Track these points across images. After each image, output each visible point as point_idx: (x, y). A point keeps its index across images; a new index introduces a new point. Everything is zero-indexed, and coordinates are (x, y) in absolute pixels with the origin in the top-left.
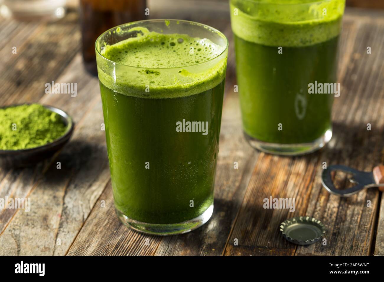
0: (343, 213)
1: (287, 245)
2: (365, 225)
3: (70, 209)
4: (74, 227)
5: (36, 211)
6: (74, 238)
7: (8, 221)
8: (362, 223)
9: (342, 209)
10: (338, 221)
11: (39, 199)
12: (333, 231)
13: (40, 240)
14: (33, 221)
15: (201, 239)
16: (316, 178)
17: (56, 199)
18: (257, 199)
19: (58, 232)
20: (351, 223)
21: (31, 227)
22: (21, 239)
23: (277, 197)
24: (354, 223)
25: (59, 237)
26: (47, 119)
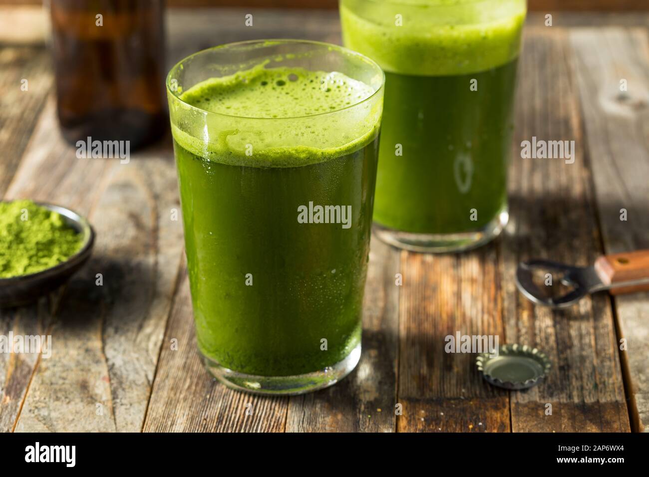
0: (565, 334)
1: (493, 391)
3: (120, 367)
4: (138, 395)
5: (64, 375)
6: (144, 412)
7: (23, 396)
8: (599, 347)
9: (562, 329)
10: (560, 347)
11: (62, 355)
12: (559, 363)
13: (88, 422)
14: (66, 392)
15: (352, 395)
16: (504, 284)
17: (91, 353)
18: (420, 324)
19: (114, 406)
20: (582, 349)
21: (65, 403)
22: (55, 423)
23: (452, 318)
24: (586, 348)
25: (117, 413)
26: (46, 224)
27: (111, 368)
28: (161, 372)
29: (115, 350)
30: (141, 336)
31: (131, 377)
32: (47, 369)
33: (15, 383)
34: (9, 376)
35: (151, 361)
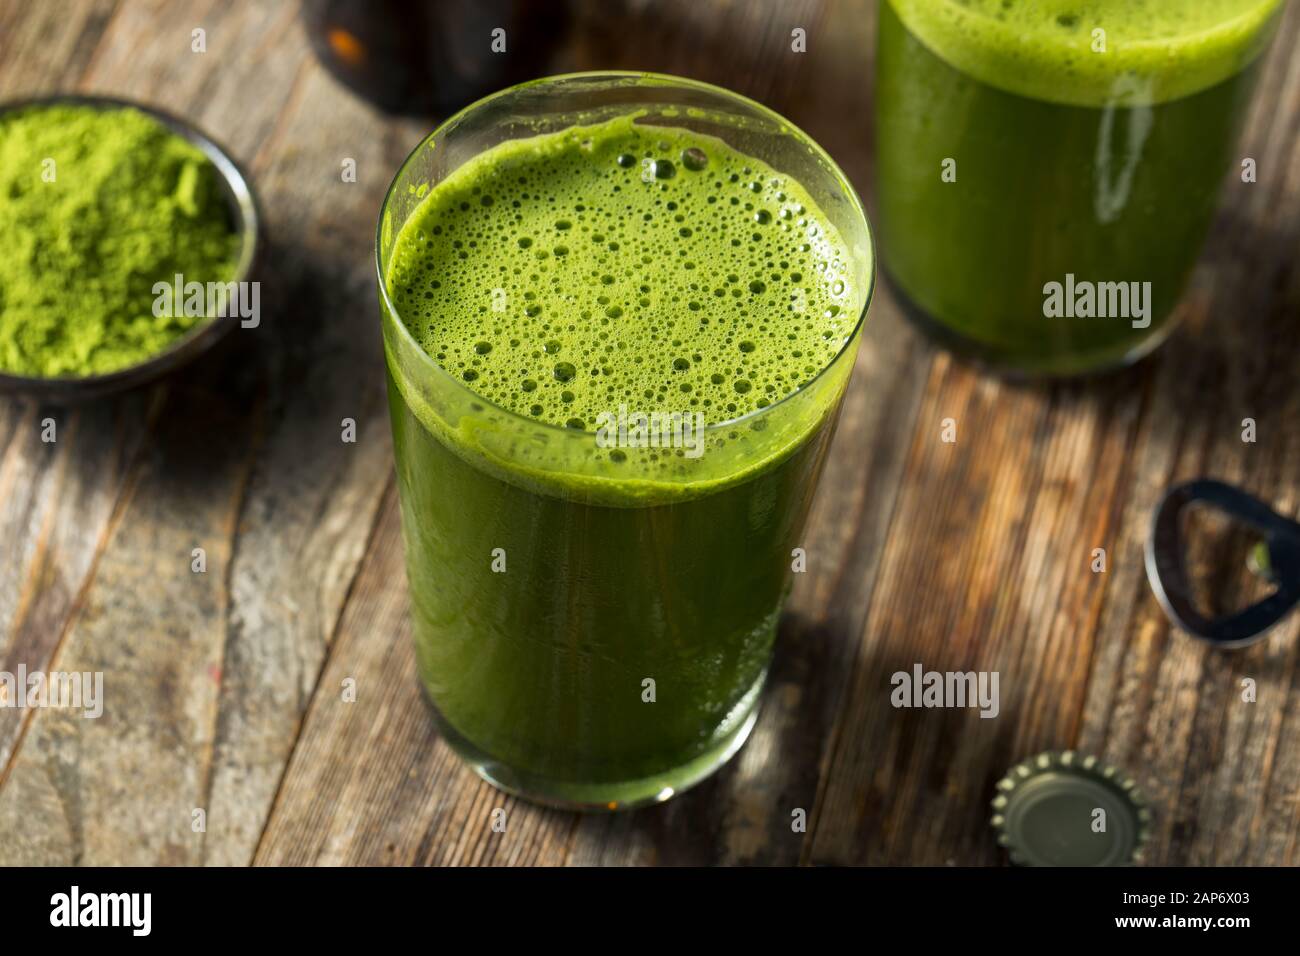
0: (1216, 716)
2: (1287, 791)
3: (253, 636)
4: (269, 740)
5: (132, 639)
6: (268, 800)
8: (1277, 777)
9: (1213, 697)
10: (1194, 761)
11: (139, 572)
12: (1177, 812)
13: (150, 807)
14: (125, 697)
15: (713, 827)
16: (1131, 512)
18: (912, 620)
19: (214, 764)
20: (1239, 774)
21: (115, 734)
22: (83, 794)
23: (987, 611)
24: (1249, 772)
25: (216, 792)
26: (165, 205)
27: (233, 635)
28: (333, 672)
29: (254, 578)
30: (318, 538)
31: (268, 678)
32: (102, 610)
33: (29, 642)
34: (19, 622)
35: (321, 627)
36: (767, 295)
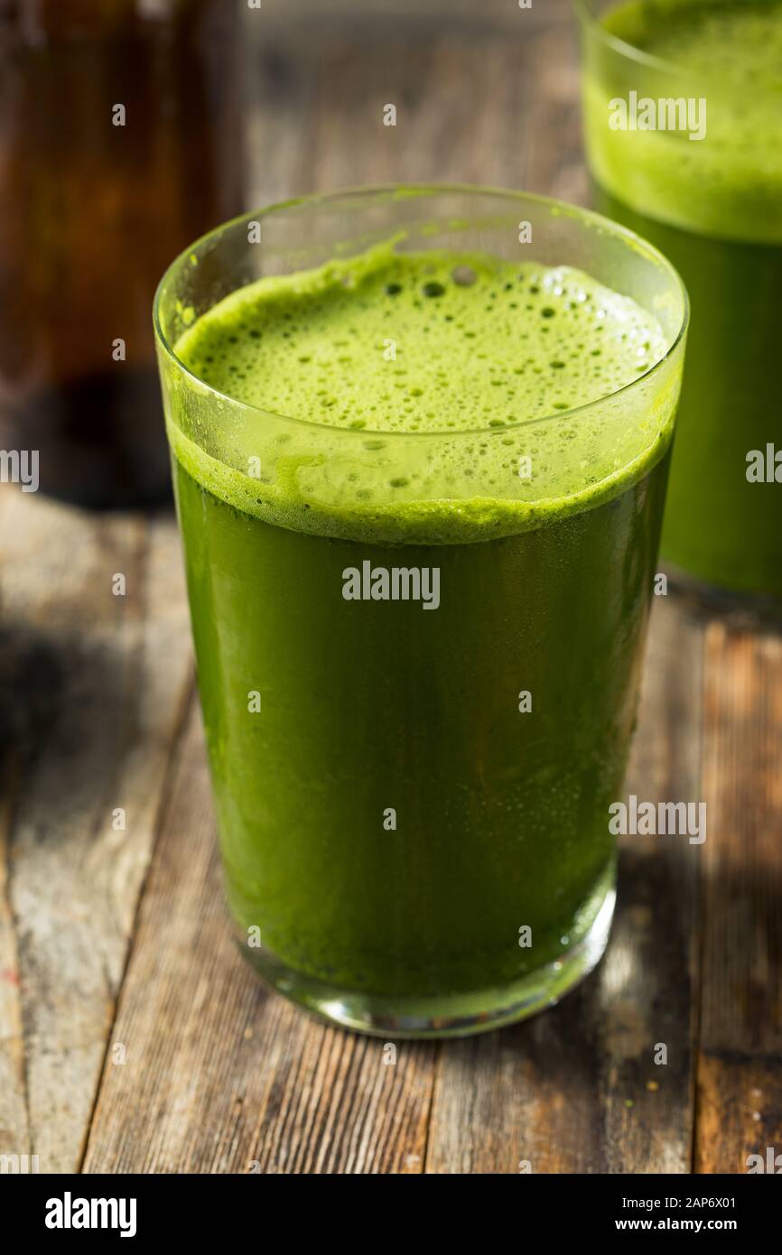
4: (83, 1026)
19: (27, 1054)
25: (33, 1077)
27: (24, 944)
28: (141, 960)
29: (36, 891)
30: (97, 854)
31: (70, 973)
35: (119, 924)
36: (569, 369)
